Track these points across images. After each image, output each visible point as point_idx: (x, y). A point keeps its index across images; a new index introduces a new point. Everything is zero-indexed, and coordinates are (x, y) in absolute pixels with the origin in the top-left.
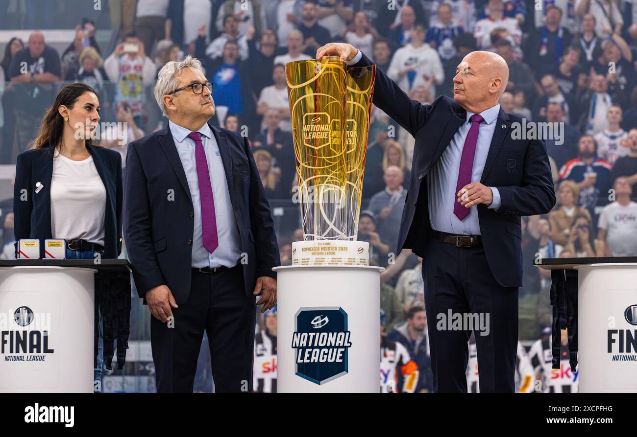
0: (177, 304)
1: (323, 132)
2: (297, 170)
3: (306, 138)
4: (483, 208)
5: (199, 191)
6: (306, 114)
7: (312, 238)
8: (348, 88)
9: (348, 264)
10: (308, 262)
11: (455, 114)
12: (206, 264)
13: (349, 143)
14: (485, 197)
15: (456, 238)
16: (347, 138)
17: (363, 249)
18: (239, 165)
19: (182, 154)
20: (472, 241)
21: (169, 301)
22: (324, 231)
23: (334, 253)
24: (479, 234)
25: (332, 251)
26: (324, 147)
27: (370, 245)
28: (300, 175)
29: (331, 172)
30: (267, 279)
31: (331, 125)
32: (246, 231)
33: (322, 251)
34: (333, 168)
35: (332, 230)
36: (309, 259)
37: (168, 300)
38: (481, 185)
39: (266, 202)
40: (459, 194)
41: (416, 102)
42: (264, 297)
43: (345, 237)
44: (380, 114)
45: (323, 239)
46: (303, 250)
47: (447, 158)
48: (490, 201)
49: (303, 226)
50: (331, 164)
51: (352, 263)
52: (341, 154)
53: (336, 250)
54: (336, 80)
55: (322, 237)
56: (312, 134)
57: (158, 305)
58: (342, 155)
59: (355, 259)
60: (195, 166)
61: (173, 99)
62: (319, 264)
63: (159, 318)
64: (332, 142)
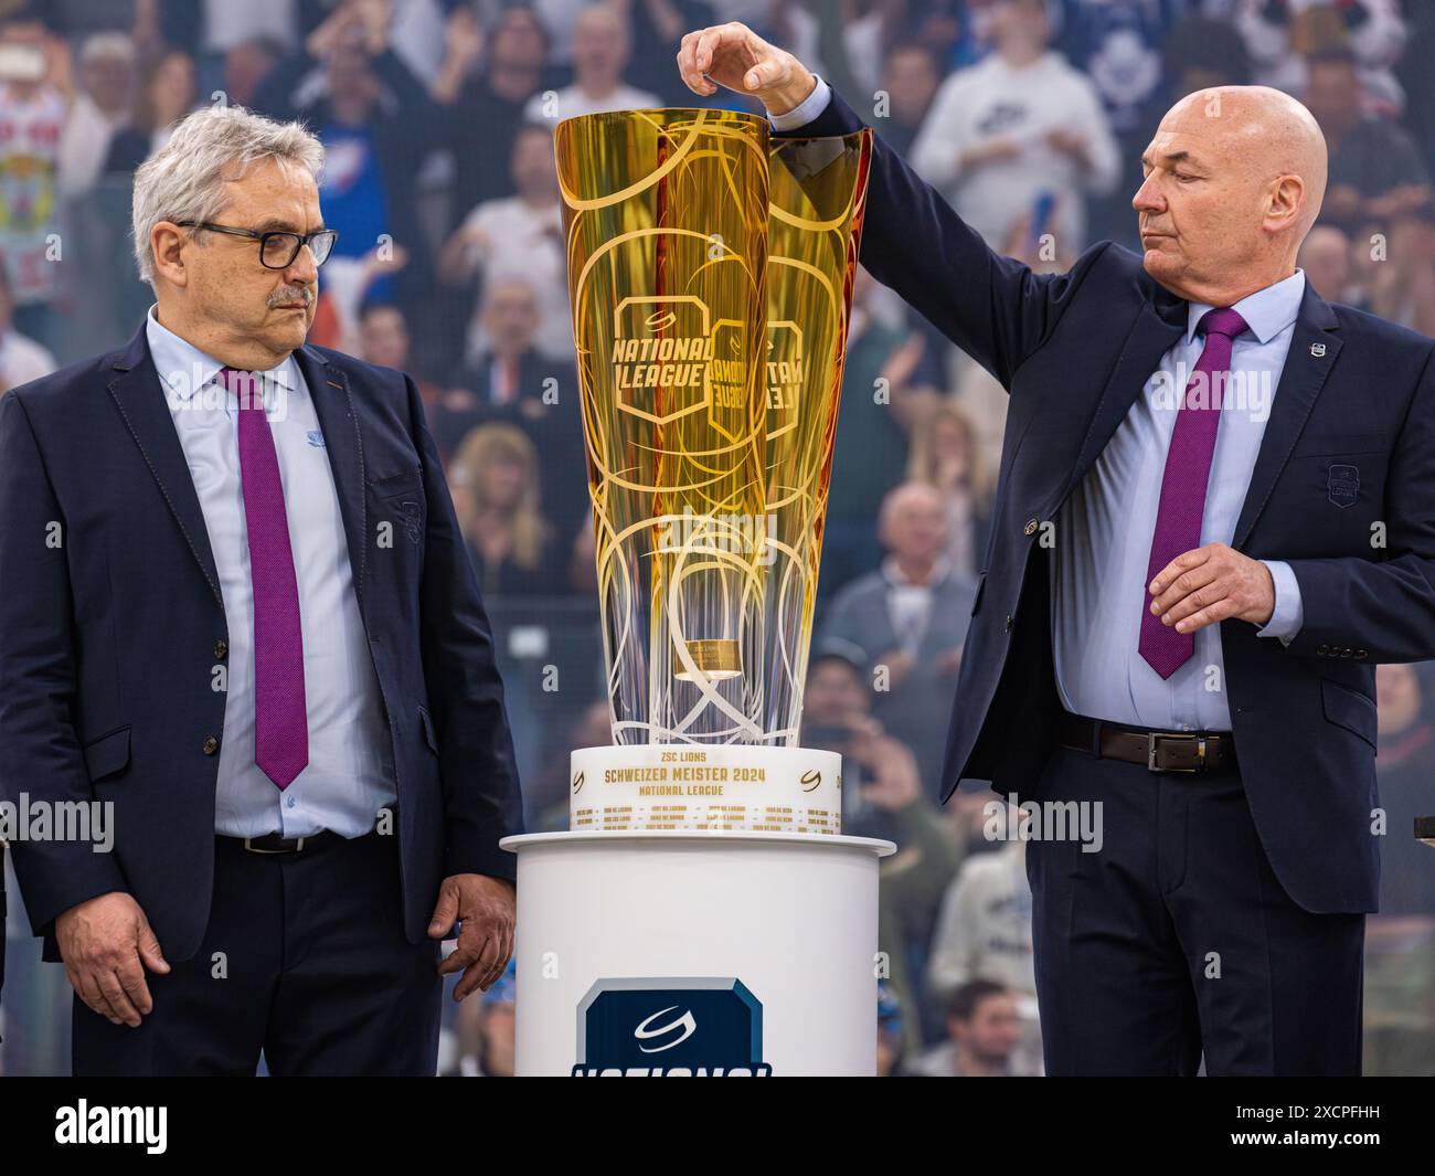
0: (165, 956)
1: (684, 363)
2: (593, 498)
3: (625, 385)
4: (1238, 634)
5: (248, 565)
6: (627, 300)
7: (640, 737)
8: (774, 210)
9: (766, 828)
10: (628, 818)
11: (1149, 309)
12: (269, 825)
13: (774, 402)
14: (1249, 597)
15: (1148, 740)
16: (770, 385)
17: (818, 776)
18: (390, 481)
19: (193, 439)
20: (1202, 753)
21: (137, 948)
22: (682, 712)
23: (717, 791)
24: (1226, 725)
25: (712, 783)
26: (688, 417)
27: (845, 763)
28: (602, 512)
29: (712, 506)
30: (476, 884)
31: (711, 342)
32: (411, 711)
33: (677, 783)
34: (715, 492)
35: (711, 708)
36: (629, 809)
37: (135, 944)
38: (1234, 553)
39: (478, 612)
40: (1154, 587)
41: (1012, 266)
42: (464, 946)
43: (758, 732)
44: (885, 304)
45: (678, 741)
46: (610, 777)
47: (1119, 462)
48: (1262, 609)
49: (611, 693)
50: (712, 476)
51: (782, 824)
52: (746, 441)
53: (724, 777)
54: (732, 185)
55: (678, 733)
56: (644, 372)
57: (100, 960)
58: (750, 445)
59: (790, 811)
60: (236, 479)
61: (185, 243)
62: (666, 827)
63: (100, 1008)
64: (715, 399)
